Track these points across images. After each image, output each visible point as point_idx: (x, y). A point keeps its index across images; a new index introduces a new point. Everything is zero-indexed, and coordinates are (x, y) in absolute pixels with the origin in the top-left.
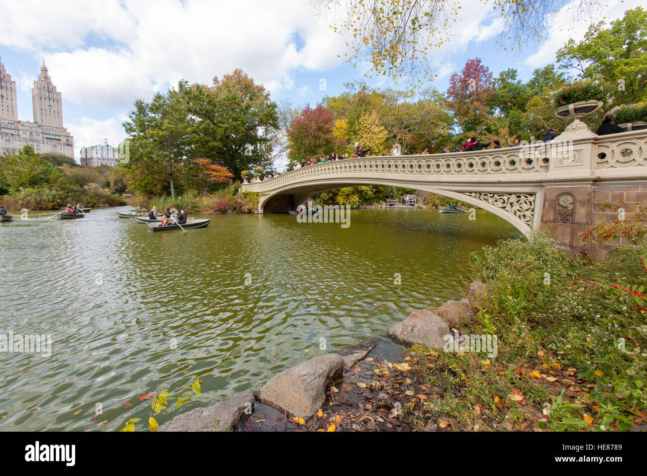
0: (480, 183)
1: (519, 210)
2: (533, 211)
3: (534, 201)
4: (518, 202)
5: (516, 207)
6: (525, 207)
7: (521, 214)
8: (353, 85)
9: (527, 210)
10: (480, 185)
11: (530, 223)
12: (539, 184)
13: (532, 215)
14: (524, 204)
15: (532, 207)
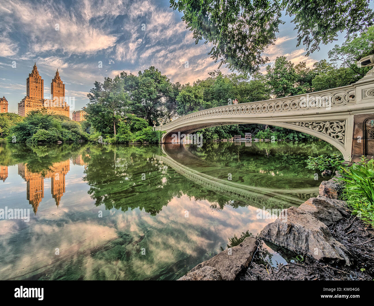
0: (302, 115)
1: (332, 133)
2: (344, 132)
3: (344, 125)
4: (331, 127)
5: (330, 131)
6: (338, 130)
7: (335, 135)
8: (214, 73)
9: (339, 132)
10: (303, 116)
11: (342, 141)
12: (348, 113)
13: (344, 135)
14: (336, 128)
15: (343, 129)
